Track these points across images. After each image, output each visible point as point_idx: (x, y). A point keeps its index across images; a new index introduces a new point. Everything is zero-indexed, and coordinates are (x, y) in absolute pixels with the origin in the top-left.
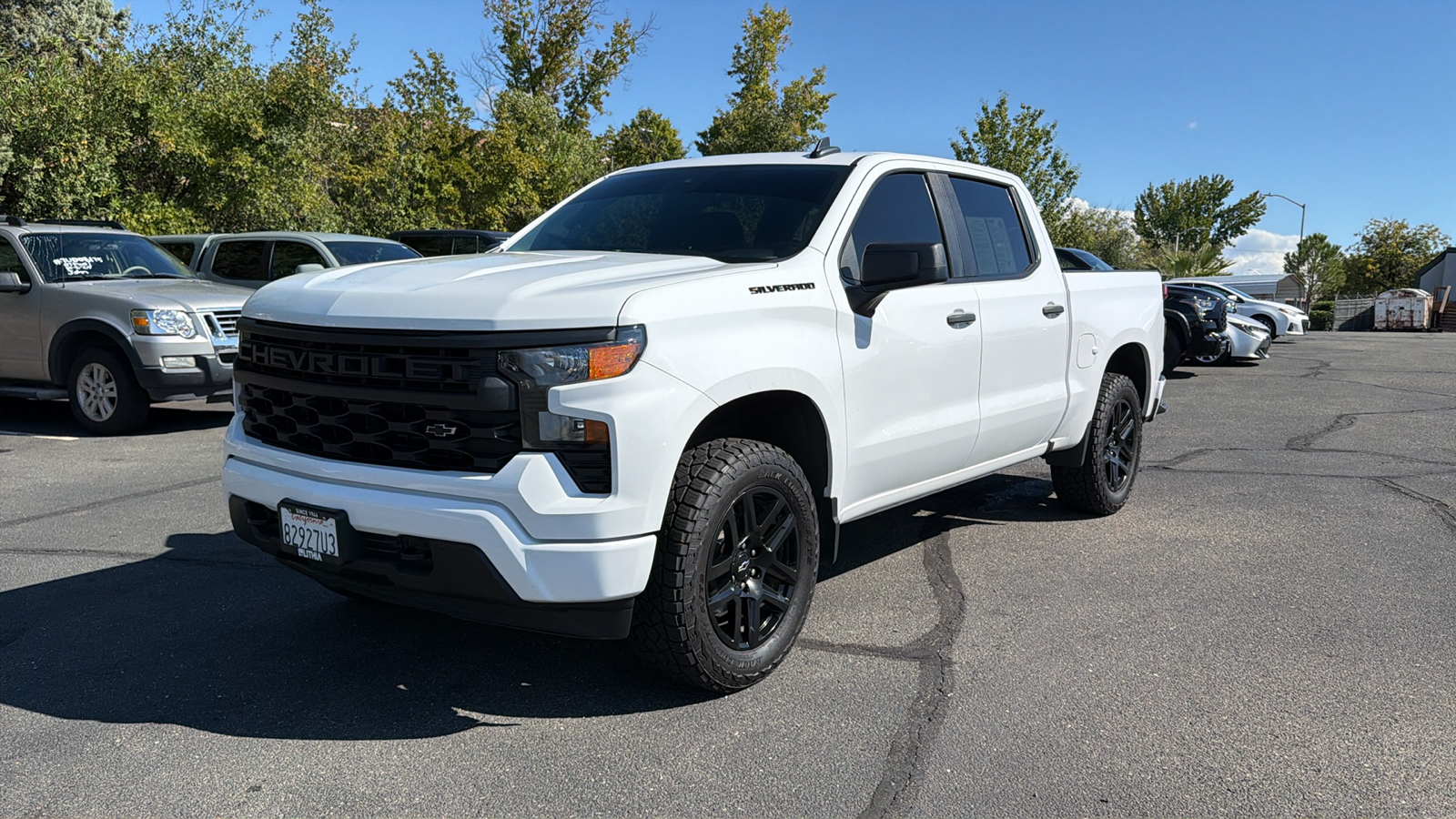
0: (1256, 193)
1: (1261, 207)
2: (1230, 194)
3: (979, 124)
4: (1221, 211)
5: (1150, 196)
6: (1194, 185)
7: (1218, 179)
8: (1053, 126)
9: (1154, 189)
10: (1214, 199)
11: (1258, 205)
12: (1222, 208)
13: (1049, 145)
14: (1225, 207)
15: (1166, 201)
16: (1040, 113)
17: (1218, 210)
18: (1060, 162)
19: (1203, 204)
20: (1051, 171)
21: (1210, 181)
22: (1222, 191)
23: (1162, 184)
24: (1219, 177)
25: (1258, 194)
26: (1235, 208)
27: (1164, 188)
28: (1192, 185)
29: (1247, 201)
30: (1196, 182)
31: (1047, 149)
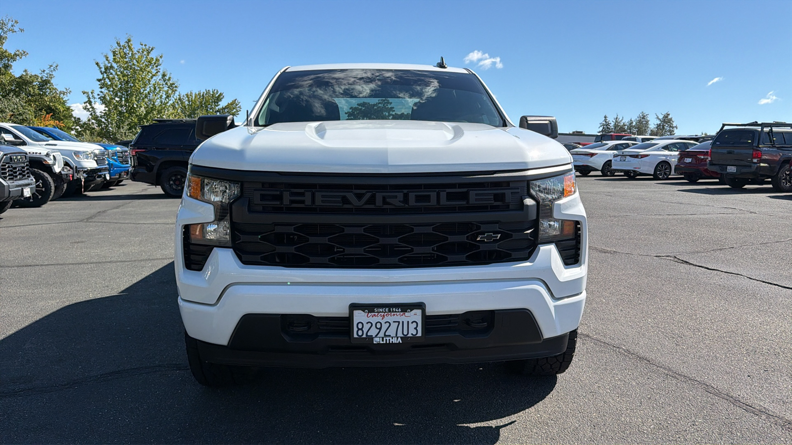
0: (236, 100)
1: (239, 107)
2: (223, 100)
3: (113, 52)
4: (219, 109)
5: (180, 99)
6: (203, 95)
7: (215, 92)
8: (161, 57)
9: (182, 95)
10: (215, 102)
11: (237, 106)
12: (219, 107)
13: (159, 67)
14: (220, 107)
15: (189, 102)
16: (152, 49)
17: (217, 108)
18: (167, 78)
19: (209, 104)
20: (162, 82)
21: (212, 93)
22: (219, 99)
23: (186, 93)
24: (216, 91)
25: (236, 101)
26: (226, 107)
27: (187, 95)
28: (202, 94)
29: (232, 104)
30: (204, 93)
31: (157, 70)
